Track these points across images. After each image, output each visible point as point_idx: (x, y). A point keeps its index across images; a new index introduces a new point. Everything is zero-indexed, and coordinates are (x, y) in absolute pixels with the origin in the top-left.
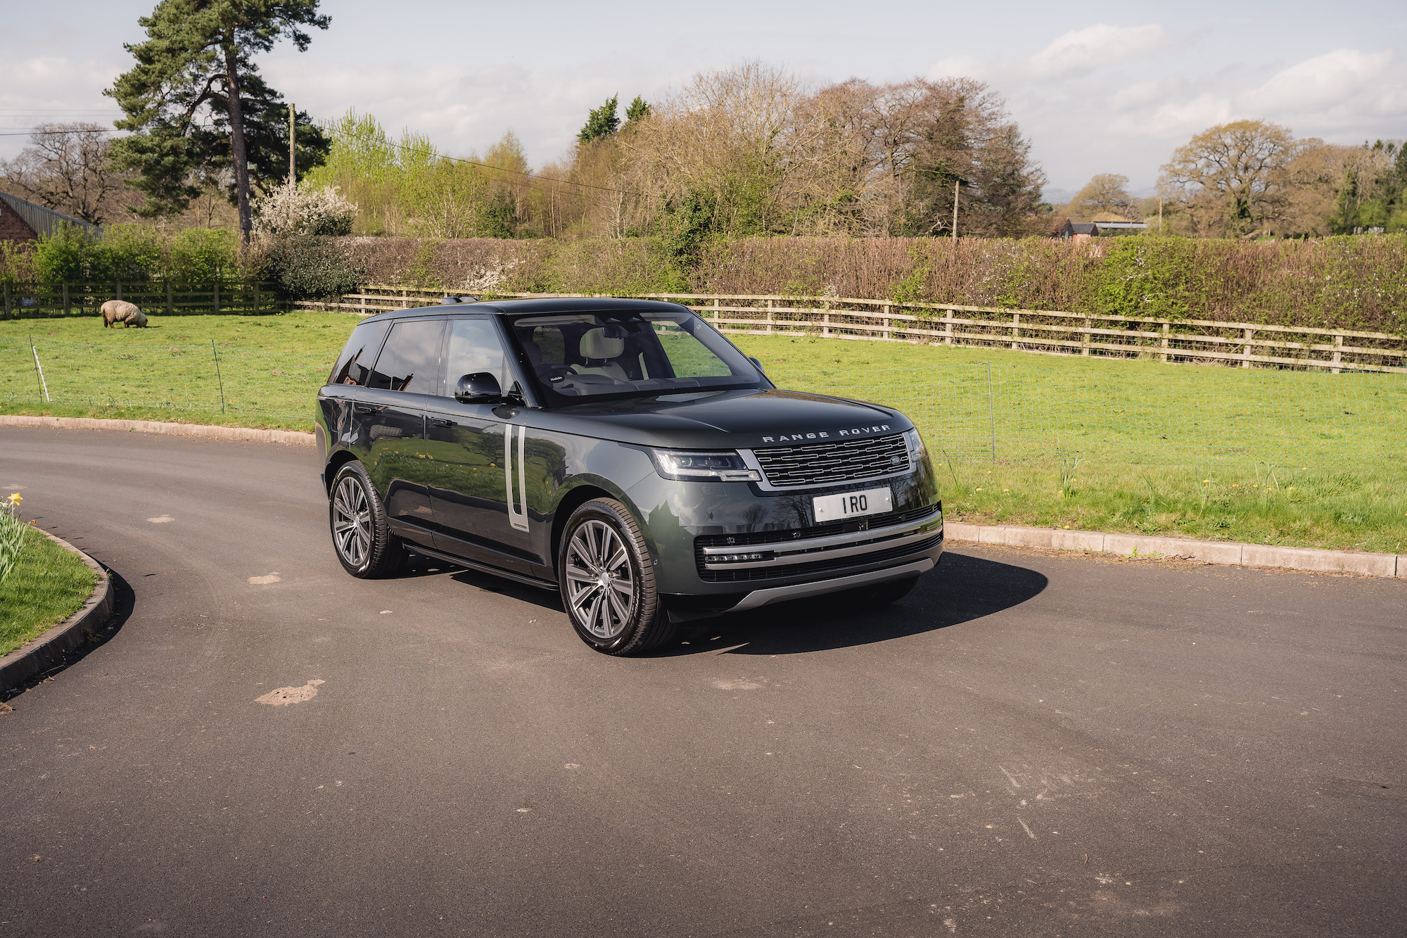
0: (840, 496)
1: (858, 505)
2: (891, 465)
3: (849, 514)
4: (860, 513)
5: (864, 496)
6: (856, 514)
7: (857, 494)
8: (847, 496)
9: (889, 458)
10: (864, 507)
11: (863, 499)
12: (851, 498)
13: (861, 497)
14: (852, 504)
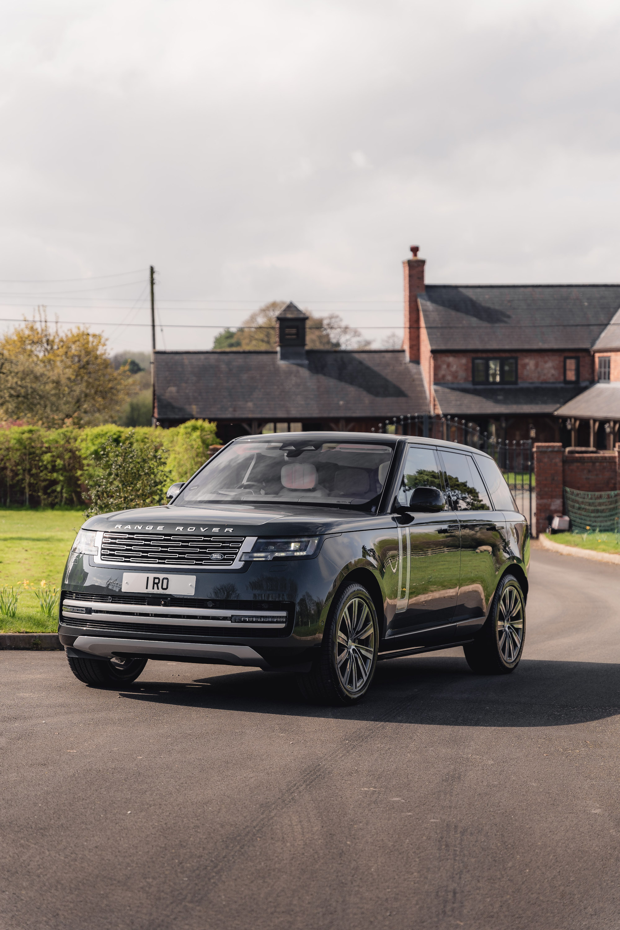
0: (145, 575)
1: (160, 585)
2: (210, 559)
3: (150, 590)
4: (161, 591)
5: (167, 579)
6: (156, 591)
7: (161, 576)
8: (152, 576)
9: (211, 553)
10: (165, 587)
11: (165, 581)
12: (155, 578)
13: (164, 579)
14: (154, 583)
